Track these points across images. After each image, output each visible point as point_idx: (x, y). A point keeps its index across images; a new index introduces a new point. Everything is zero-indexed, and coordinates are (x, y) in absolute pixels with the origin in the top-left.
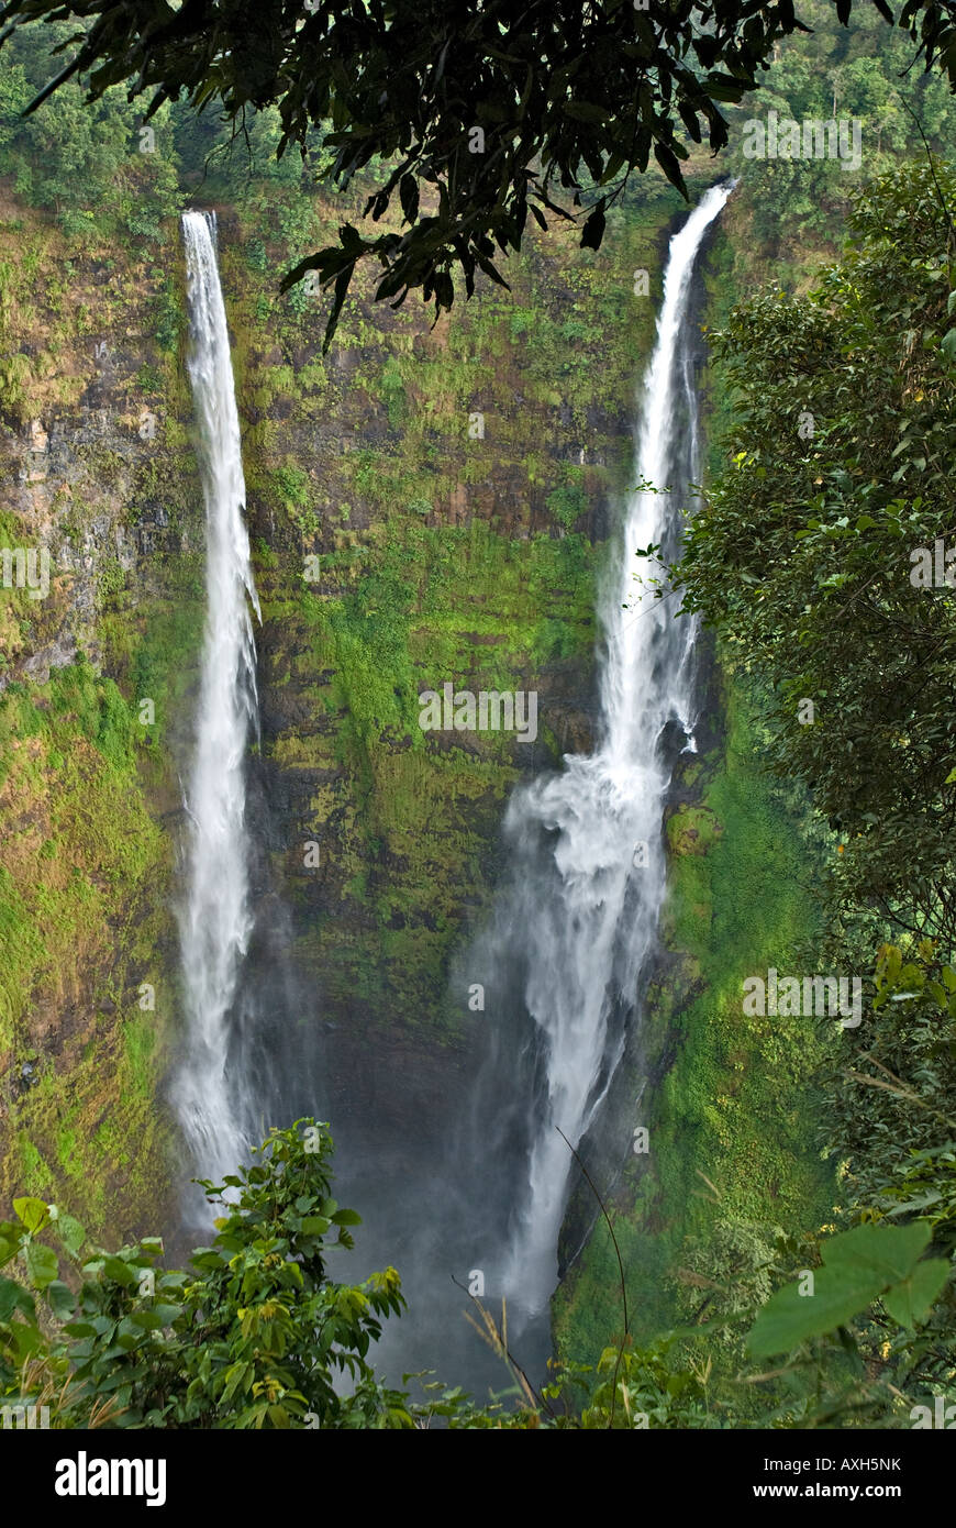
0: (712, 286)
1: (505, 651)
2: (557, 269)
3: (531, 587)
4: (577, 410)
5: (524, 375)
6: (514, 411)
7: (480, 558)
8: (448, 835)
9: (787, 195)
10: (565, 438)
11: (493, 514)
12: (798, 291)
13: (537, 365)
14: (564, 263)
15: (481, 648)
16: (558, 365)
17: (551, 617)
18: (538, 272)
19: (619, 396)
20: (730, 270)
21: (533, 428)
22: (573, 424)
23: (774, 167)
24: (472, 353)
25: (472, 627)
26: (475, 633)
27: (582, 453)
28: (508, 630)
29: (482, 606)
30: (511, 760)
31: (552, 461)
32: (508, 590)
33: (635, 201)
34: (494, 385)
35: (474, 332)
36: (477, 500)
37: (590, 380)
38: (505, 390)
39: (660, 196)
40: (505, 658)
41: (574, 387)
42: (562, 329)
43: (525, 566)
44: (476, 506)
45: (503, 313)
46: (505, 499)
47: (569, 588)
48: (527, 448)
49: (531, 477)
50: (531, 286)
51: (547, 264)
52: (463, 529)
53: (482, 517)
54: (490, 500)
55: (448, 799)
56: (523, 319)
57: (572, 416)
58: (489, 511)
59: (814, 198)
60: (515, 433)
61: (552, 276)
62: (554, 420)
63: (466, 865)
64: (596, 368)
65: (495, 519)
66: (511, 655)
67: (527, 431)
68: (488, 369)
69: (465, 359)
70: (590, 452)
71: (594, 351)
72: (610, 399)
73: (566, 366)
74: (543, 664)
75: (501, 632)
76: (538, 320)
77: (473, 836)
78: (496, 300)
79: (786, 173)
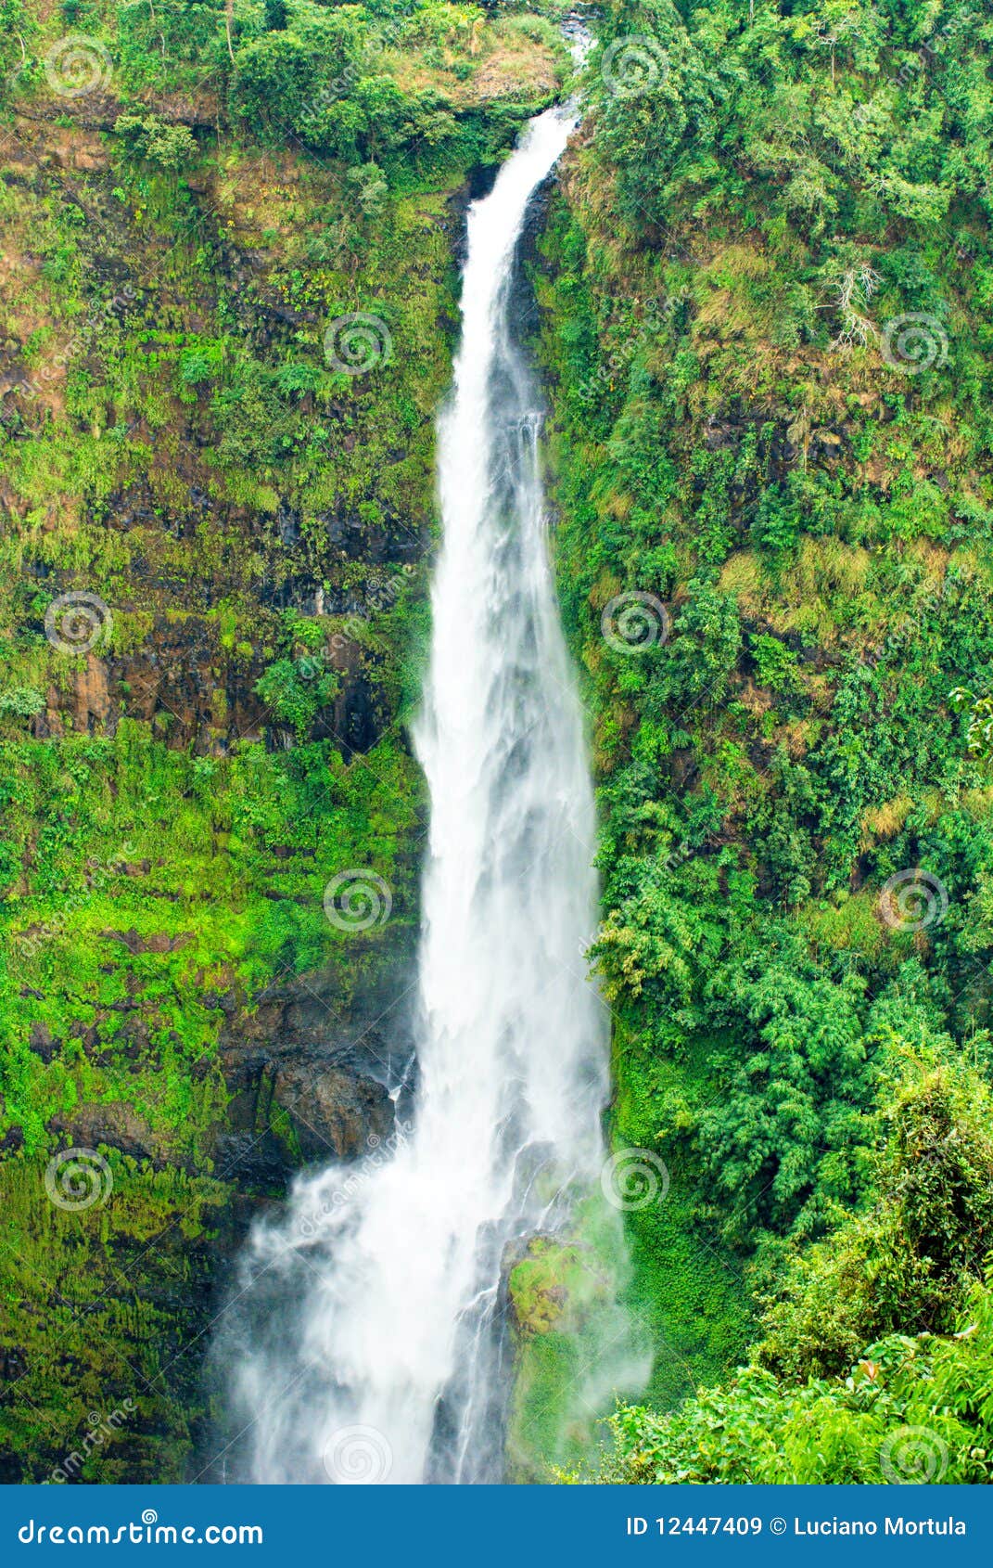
0: (547, 296)
1: (191, 963)
2: (264, 270)
3: (235, 843)
4: (308, 519)
5: (208, 457)
6: (191, 522)
7: (138, 793)
8: (99, 1308)
9: (675, 155)
10: (286, 569)
11: (158, 707)
12: (703, 317)
13: (231, 442)
14: (277, 261)
15: (145, 957)
16: (271, 441)
17: (274, 896)
18: (228, 273)
19: (385, 493)
20: (579, 270)
21: (227, 551)
22: (303, 544)
23: (652, 108)
24: (110, 419)
25: (125, 921)
26: (133, 931)
27: (320, 595)
28: (193, 923)
29: (143, 881)
30: (211, 1165)
31: (264, 611)
32: (193, 849)
33: (401, 147)
34: (152, 477)
35: (112, 383)
36: (127, 686)
37: (331, 465)
38: (173, 486)
39: (447, 138)
40: (191, 976)
41: (303, 477)
42: (274, 374)
43: (223, 802)
44: (127, 697)
45: (166, 347)
46: (181, 681)
47: (305, 842)
48: (217, 590)
49: (227, 641)
50: (216, 299)
51: (245, 261)
52: (104, 740)
53: (139, 715)
54: (151, 686)
55: (95, 1242)
56: (203, 356)
57: (297, 529)
58: (149, 704)
59: (722, 154)
60: (195, 562)
61: (254, 283)
62: (266, 538)
63: (135, 1362)
64: (341, 443)
65: (161, 720)
66: (202, 971)
67: (216, 558)
68: (139, 448)
69: (97, 432)
70: (337, 593)
71: (336, 414)
72: (369, 498)
73: (287, 442)
74: (264, 985)
75: (180, 927)
76: (232, 358)
77: (147, 1308)
78: (151, 324)
79: (673, 119)
